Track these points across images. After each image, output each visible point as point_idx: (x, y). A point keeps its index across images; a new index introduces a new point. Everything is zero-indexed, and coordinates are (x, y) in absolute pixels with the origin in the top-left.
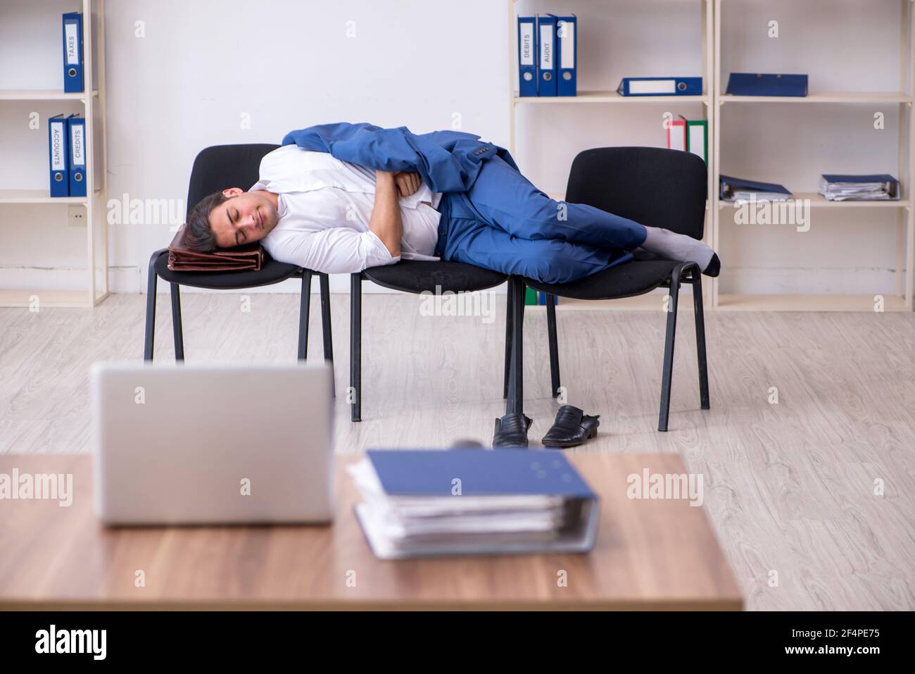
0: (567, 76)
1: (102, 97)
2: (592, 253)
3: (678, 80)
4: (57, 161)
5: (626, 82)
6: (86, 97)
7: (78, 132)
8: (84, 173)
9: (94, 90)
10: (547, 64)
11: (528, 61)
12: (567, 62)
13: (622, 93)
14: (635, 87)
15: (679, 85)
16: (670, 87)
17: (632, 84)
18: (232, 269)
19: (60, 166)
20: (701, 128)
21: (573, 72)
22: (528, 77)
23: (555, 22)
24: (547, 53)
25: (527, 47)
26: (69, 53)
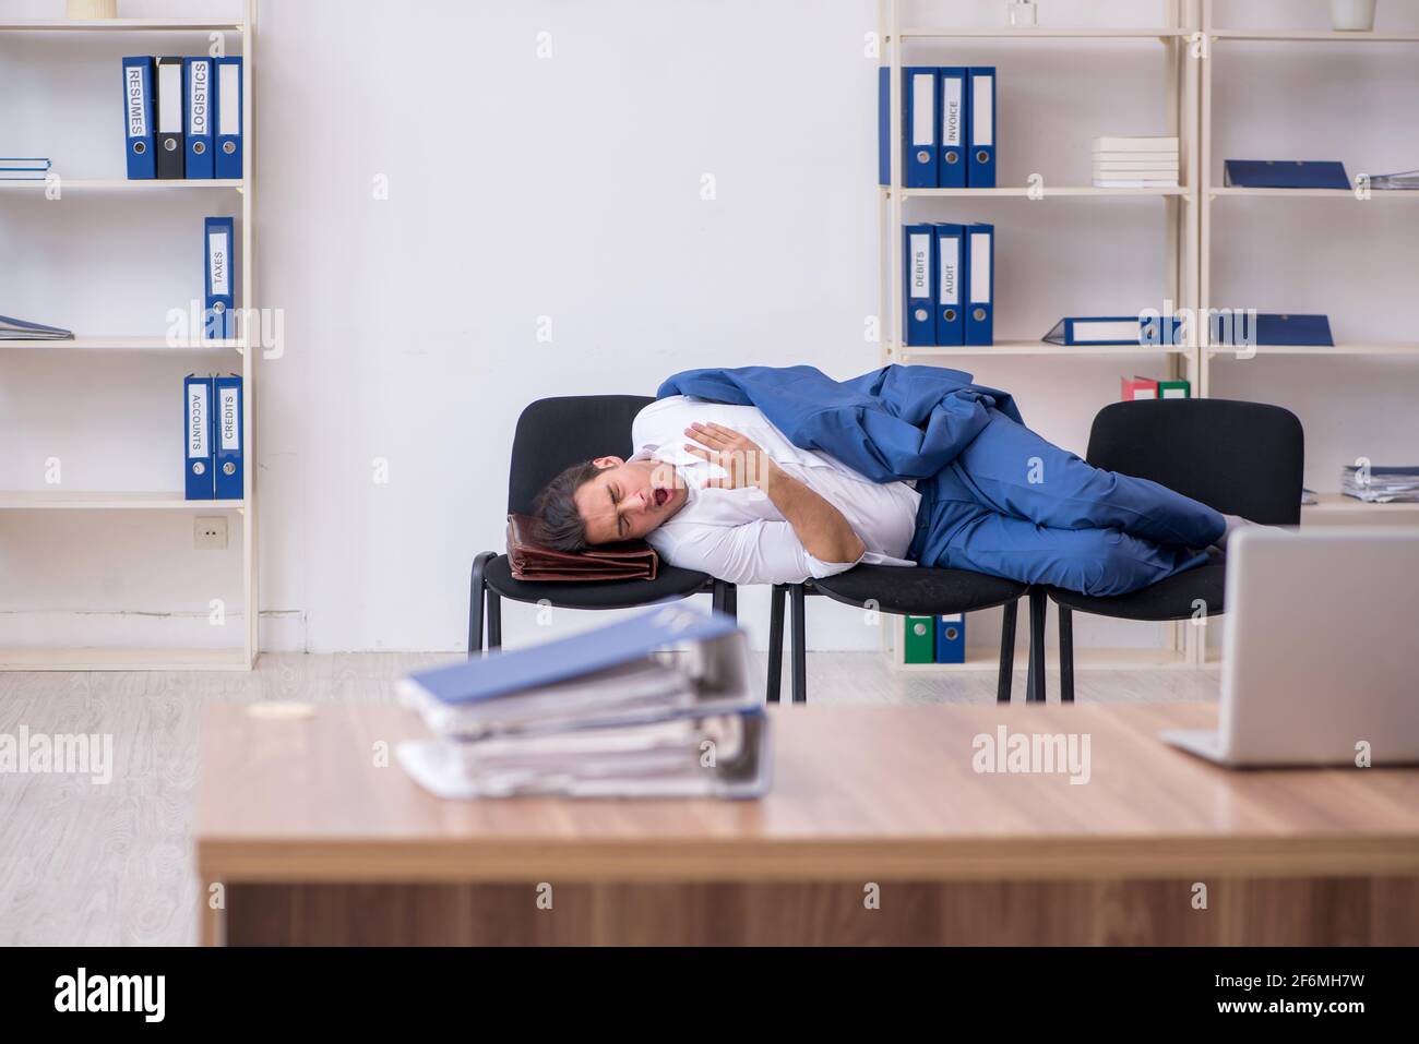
0: (979, 316)
2: (1155, 551)
4: (197, 443)
5: (1069, 323)
7: (230, 399)
8: (239, 463)
10: (949, 297)
11: (921, 291)
12: (980, 294)
13: (1060, 340)
14: (1081, 332)
16: (1134, 331)
17: (1077, 327)
18: (612, 577)
19: (201, 450)
20: (1179, 393)
21: (988, 308)
22: (921, 315)
23: (964, 234)
24: (949, 280)
25: (920, 270)
26: (213, 277)
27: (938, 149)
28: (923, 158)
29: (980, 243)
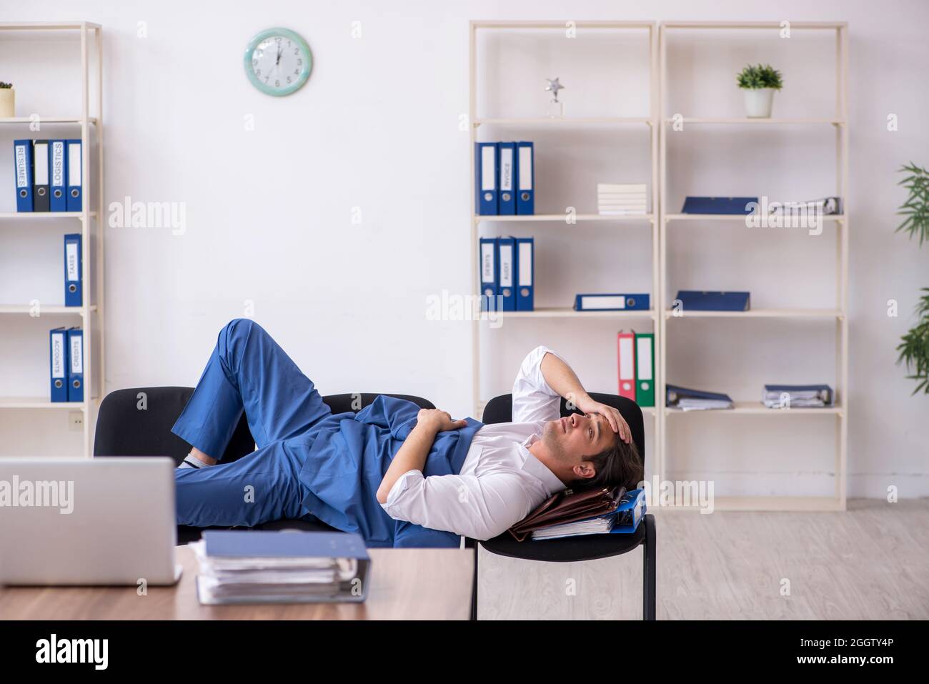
0: (525, 293)
1: (101, 311)
3: (627, 296)
4: (57, 369)
5: (579, 299)
6: (84, 311)
7: (76, 343)
8: (82, 380)
9: (92, 304)
10: (506, 282)
11: (489, 279)
12: (525, 280)
13: (576, 308)
14: (587, 302)
15: (628, 301)
16: (620, 302)
17: (584, 300)
19: (60, 373)
20: (648, 340)
21: (531, 289)
22: (489, 293)
23: (515, 243)
24: (506, 271)
25: (488, 265)
26: (69, 270)
27: (498, 192)
28: (488, 198)
29: (525, 249)
